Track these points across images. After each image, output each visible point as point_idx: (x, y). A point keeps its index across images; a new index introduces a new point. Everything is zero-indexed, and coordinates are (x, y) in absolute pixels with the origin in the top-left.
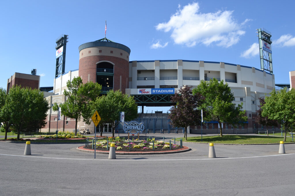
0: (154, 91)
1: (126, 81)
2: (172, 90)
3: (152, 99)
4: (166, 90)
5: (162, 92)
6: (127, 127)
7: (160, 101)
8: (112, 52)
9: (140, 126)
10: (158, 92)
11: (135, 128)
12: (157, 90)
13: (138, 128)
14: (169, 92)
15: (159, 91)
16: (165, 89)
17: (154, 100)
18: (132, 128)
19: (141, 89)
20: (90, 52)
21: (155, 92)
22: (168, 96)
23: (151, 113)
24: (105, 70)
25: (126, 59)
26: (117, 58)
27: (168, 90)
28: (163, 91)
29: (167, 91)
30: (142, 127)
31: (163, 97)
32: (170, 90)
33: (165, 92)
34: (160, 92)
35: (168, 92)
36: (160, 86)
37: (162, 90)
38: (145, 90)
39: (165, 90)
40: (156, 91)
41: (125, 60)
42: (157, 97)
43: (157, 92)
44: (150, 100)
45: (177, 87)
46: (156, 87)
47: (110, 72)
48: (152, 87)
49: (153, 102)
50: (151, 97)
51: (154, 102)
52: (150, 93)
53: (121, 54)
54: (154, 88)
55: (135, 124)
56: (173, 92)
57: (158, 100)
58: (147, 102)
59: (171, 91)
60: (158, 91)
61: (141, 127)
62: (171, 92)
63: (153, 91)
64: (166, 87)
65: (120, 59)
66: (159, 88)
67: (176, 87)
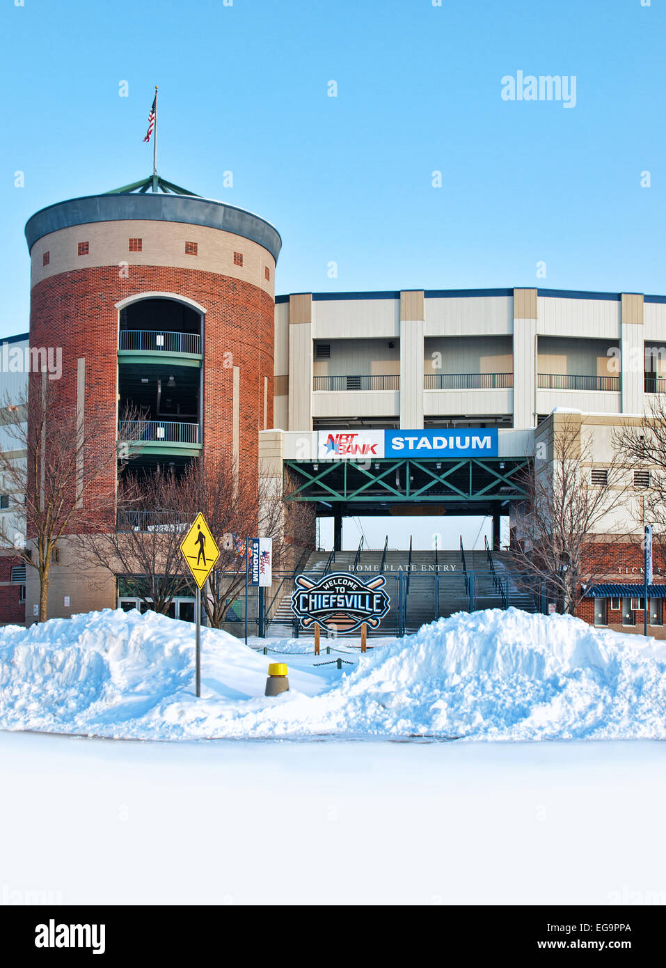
0: (398, 444)
1: (262, 392)
2: (488, 439)
3: (390, 480)
4: (458, 439)
5: (436, 446)
6: (311, 600)
7: (427, 493)
8: (191, 249)
9: (371, 596)
10: (419, 447)
11: (349, 605)
12: (411, 440)
13: (363, 604)
14: (474, 446)
15: (424, 443)
16: (448, 431)
17: (395, 487)
18: (335, 605)
19: (334, 433)
20: (84, 249)
21: (402, 446)
22: (464, 469)
23: (382, 548)
24: (160, 340)
25: (258, 281)
26: (216, 279)
27: (467, 439)
28: (440, 443)
29: (463, 443)
30: (382, 599)
31: (439, 473)
32: (476, 439)
33: (451, 446)
34: (429, 447)
35: (467, 446)
36: (426, 418)
37: (435, 439)
38: (353, 436)
39: (451, 439)
40: (406, 443)
41: (254, 288)
42: (414, 471)
43: (411, 447)
44: (376, 486)
45: (510, 425)
46: (404, 425)
47: (184, 351)
48: (389, 424)
49: (392, 494)
50: (381, 471)
51: (400, 497)
52: (380, 454)
53: (238, 259)
54: (398, 427)
55: (348, 588)
56: (489, 446)
57: (415, 486)
58: (359, 495)
59: (479, 442)
60: (416, 443)
61: (375, 601)
62: (481, 446)
63: (394, 441)
64: (455, 422)
65: (234, 283)
66: (420, 426)
67: (507, 421)
